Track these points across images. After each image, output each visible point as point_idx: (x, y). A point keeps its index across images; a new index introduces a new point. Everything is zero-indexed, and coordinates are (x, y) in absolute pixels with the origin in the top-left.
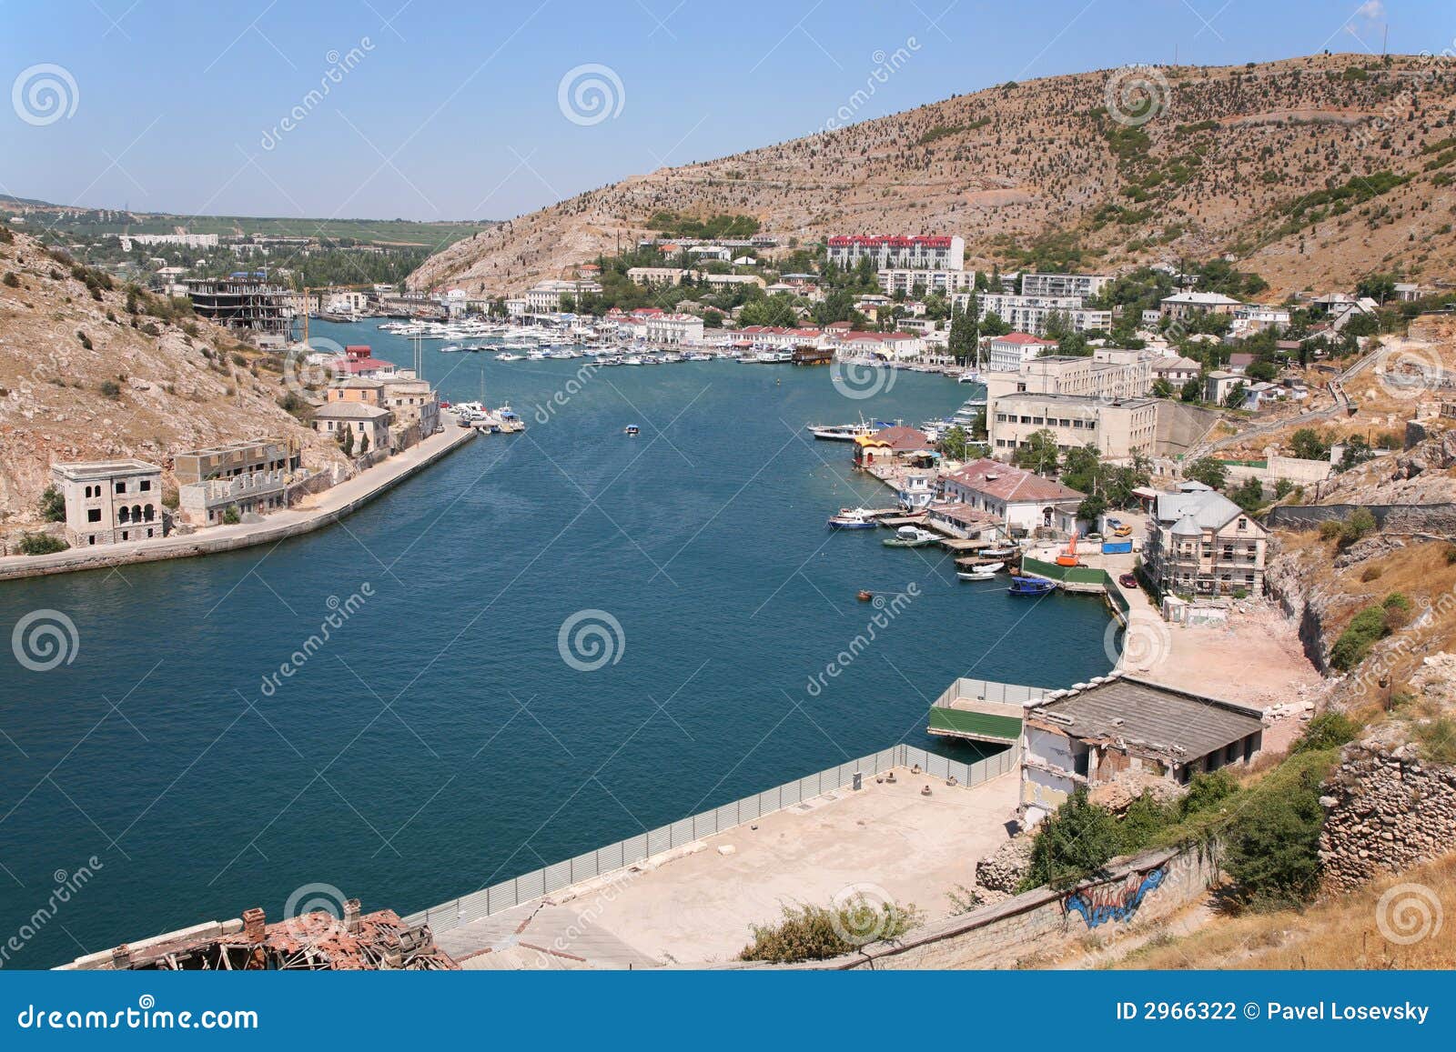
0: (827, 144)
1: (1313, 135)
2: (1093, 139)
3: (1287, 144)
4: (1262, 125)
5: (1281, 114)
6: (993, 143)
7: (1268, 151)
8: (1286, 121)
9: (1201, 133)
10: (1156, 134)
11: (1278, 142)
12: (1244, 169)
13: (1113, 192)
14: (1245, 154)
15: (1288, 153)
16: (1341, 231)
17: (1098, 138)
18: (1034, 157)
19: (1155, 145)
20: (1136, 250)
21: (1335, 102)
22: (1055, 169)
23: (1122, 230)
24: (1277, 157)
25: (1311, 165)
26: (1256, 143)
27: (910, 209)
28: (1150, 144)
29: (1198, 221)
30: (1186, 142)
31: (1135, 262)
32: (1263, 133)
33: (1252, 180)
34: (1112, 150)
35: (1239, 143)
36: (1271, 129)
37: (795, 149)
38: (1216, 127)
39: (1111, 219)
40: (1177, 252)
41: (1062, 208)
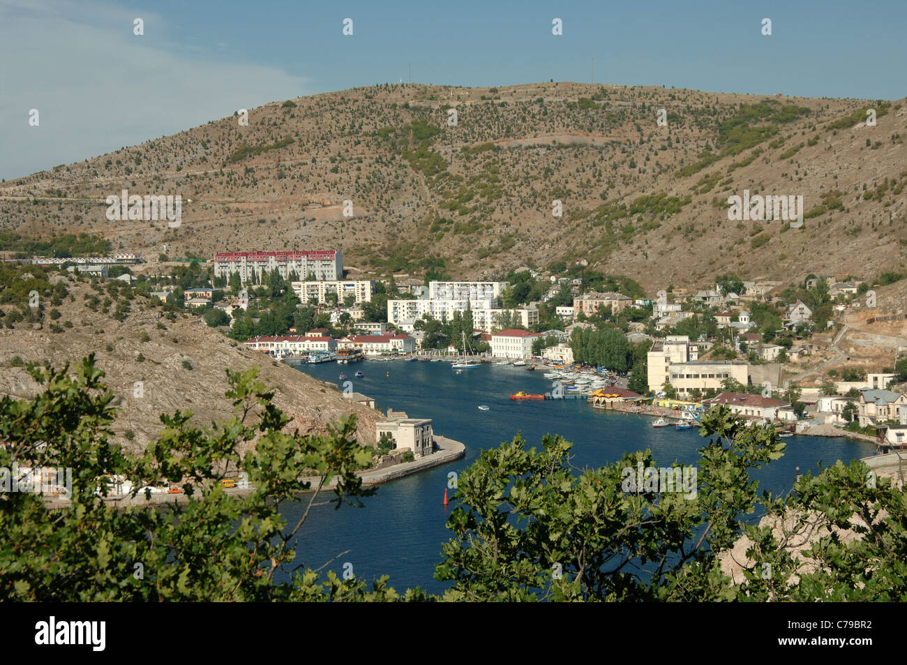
0: (138, 162)
1: (576, 156)
2: (394, 158)
3: (560, 164)
4: (535, 148)
5: (544, 139)
6: (309, 162)
7: (548, 171)
8: (551, 145)
9: (486, 153)
10: (446, 153)
11: (553, 163)
12: (538, 186)
13: (434, 206)
14: (532, 173)
15: (564, 172)
16: (668, 242)
17: (398, 157)
18: (354, 174)
19: (450, 164)
20: (486, 256)
21: (581, 127)
22: (374, 185)
23: (463, 240)
24: (556, 176)
25: (584, 181)
26: (536, 164)
27: (261, 225)
28: (446, 164)
29: (522, 230)
30: (477, 161)
31: (492, 267)
32: (538, 154)
33: (547, 194)
34: (417, 169)
35: (522, 163)
36: (543, 152)
37: (107, 166)
38: (497, 149)
39: (447, 230)
40: (520, 257)
41: (394, 221)
